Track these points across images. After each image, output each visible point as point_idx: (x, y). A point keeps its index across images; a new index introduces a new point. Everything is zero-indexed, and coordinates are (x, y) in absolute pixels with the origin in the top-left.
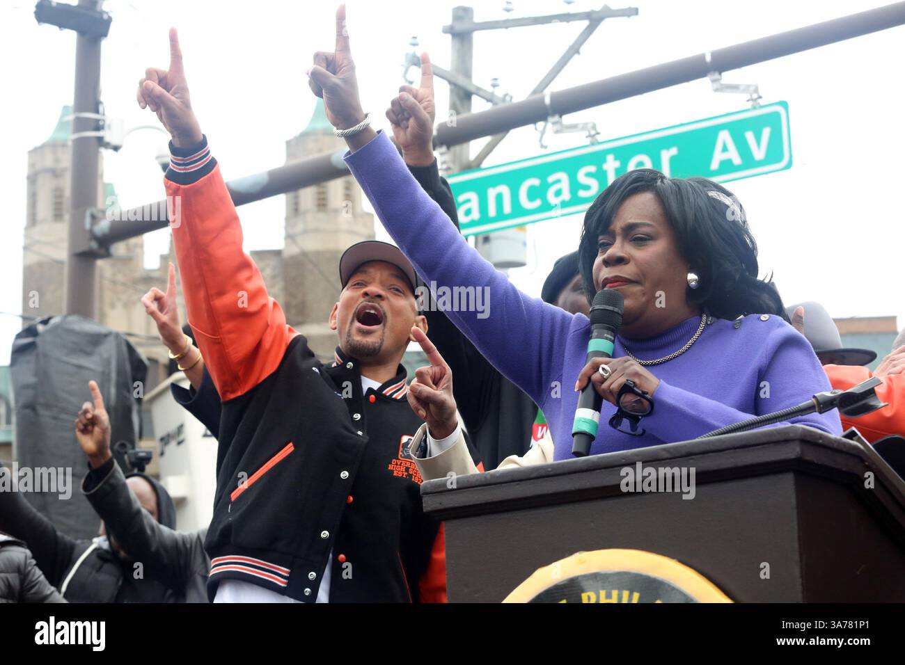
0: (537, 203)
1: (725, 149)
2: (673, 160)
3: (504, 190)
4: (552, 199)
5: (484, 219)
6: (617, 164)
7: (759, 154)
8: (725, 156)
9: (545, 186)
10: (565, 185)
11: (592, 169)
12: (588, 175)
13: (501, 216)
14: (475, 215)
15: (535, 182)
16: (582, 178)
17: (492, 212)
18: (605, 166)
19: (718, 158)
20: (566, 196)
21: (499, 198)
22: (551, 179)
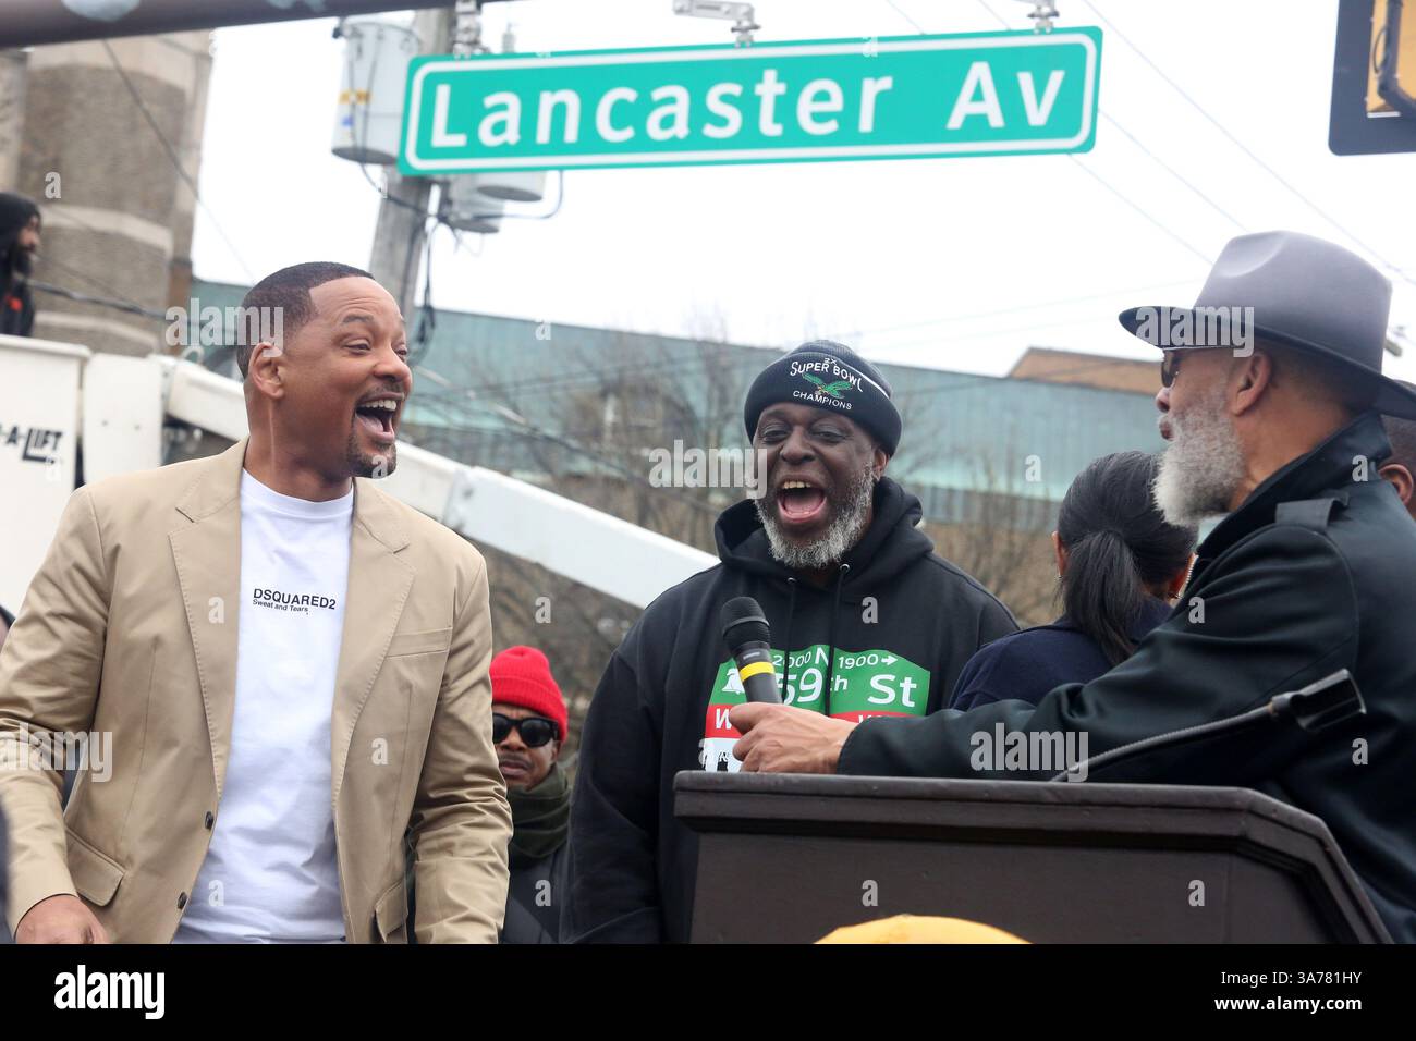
0: (628, 134)
1: (978, 96)
2: (881, 97)
3: (571, 99)
4: (654, 131)
5: (527, 146)
6: (781, 88)
7: (1037, 116)
8: (977, 108)
9: (645, 106)
10: (681, 110)
11: (735, 89)
12: (726, 98)
13: (557, 145)
14: (512, 136)
15: (629, 95)
16: (713, 102)
17: (543, 135)
18: (759, 89)
19: (963, 108)
20: (681, 129)
21: (560, 111)
22: (658, 94)
